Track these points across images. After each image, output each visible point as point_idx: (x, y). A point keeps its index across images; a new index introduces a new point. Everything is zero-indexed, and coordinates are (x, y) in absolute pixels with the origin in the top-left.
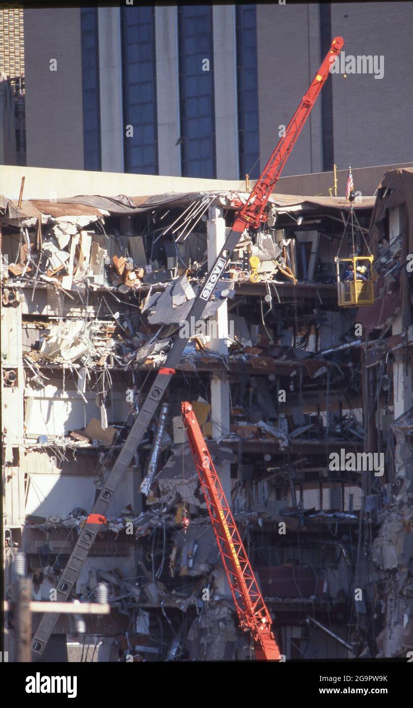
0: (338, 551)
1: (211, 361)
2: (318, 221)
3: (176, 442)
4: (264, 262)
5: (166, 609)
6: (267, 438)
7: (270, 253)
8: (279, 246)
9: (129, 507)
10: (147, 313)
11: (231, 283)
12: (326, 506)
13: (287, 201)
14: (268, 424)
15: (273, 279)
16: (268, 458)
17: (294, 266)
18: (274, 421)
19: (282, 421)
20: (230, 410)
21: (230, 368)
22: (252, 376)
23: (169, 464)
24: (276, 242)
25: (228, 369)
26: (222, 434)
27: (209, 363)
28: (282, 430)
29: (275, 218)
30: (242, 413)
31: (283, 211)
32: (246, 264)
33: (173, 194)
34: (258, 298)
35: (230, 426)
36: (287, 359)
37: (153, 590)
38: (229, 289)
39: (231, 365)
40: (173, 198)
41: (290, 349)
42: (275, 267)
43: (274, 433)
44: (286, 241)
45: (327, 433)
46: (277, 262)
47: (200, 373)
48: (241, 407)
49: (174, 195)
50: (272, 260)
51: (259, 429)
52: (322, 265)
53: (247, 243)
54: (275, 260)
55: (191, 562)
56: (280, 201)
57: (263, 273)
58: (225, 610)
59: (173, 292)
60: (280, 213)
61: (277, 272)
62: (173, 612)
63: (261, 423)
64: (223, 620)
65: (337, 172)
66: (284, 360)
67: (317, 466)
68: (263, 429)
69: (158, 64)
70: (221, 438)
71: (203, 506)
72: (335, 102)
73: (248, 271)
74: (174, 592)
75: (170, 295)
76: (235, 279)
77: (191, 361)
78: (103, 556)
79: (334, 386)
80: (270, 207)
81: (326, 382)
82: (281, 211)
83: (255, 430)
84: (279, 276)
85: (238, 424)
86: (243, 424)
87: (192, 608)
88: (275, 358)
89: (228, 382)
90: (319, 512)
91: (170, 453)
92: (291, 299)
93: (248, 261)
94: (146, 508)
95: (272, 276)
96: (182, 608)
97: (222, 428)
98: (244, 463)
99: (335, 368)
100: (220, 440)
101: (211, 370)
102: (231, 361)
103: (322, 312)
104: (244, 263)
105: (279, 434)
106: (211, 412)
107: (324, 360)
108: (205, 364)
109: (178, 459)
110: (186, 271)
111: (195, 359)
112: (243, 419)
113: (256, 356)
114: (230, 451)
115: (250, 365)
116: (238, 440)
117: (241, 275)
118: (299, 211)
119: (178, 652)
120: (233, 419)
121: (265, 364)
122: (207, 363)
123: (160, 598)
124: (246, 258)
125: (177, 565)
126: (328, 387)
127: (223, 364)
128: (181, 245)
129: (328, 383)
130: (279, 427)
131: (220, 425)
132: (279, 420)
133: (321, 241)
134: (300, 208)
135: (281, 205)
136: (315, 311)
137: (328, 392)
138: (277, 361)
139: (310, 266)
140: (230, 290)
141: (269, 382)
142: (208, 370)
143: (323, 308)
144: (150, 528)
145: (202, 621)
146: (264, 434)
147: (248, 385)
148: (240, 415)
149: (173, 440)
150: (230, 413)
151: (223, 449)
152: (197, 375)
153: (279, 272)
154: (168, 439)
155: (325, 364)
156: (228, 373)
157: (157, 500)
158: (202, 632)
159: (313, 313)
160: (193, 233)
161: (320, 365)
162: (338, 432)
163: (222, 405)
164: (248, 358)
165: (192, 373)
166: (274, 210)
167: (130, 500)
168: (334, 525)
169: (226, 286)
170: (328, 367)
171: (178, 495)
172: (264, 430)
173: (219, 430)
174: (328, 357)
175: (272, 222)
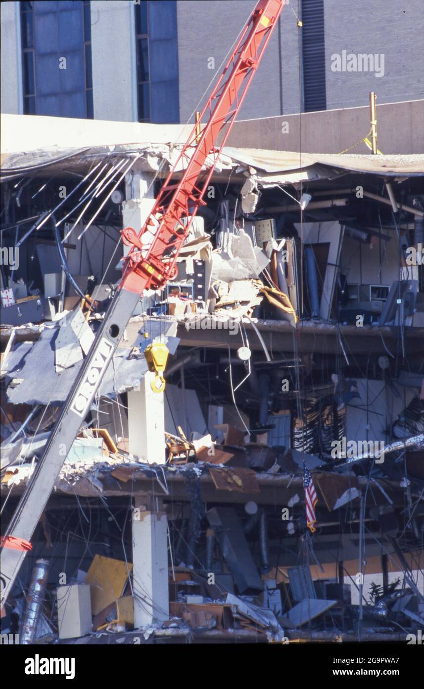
1: (132, 476)
2: (340, 203)
3: (63, 636)
4: (235, 282)
6: (243, 627)
7: (247, 266)
8: (264, 252)
10: (6, 382)
11: (170, 324)
13: (281, 162)
14: (244, 601)
15: (253, 316)
17: (294, 290)
18: (254, 593)
19: (271, 595)
20: (170, 572)
21: (170, 491)
22: (210, 505)
24: (258, 245)
25: (167, 492)
26: (155, 620)
27: (130, 481)
28: (271, 613)
29: (257, 197)
30: (192, 579)
31: (272, 183)
32: (200, 286)
33: (55, 149)
34: (223, 352)
35: (170, 605)
36: (281, 471)
38: (168, 335)
39: (172, 483)
40: (56, 157)
41: (286, 453)
42: (257, 292)
43: (255, 617)
44: (279, 242)
45: (361, 617)
46: (260, 282)
47: (110, 499)
48: (192, 567)
49: (58, 152)
50: (250, 279)
51: (228, 610)
52: (349, 288)
53: (201, 246)
54: (257, 280)
56: (267, 163)
57: (232, 305)
59: (56, 342)
60: (265, 187)
61: (262, 303)
63: (231, 599)
65: (377, 109)
66: (275, 475)
68: (234, 610)
70: (151, 627)
73: (204, 299)
75: (50, 348)
76: (178, 315)
77: (94, 477)
79: (371, 527)
80: (246, 174)
81: (358, 517)
82: (268, 183)
83: (220, 611)
84: (265, 310)
85: (185, 601)
86: (194, 600)
88: (258, 470)
89: (164, 518)
92: (290, 354)
93: (203, 281)
95: (252, 311)
97: (154, 608)
99: (376, 490)
100: (150, 632)
101: (132, 494)
102: (171, 476)
103: (347, 379)
104: (195, 284)
105: (268, 621)
106: (132, 578)
107: (354, 474)
108: (121, 482)
110: (80, 300)
111: (100, 471)
112: (194, 591)
113: (221, 465)
115: (209, 485)
116: (185, 631)
117: (190, 308)
118: (304, 183)
120: (176, 591)
121: (240, 482)
122: (125, 480)
124: (200, 275)
126: (362, 527)
127: (156, 482)
128: (72, 250)
129: (362, 521)
130: (266, 605)
131: (151, 603)
132: (265, 593)
133: (347, 240)
134: (305, 176)
135: (268, 170)
136: (335, 378)
137: (361, 536)
138: (262, 477)
139: (325, 289)
140: (169, 338)
141: (245, 518)
142: (126, 494)
143: (351, 372)
146: (237, 620)
147: (205, 524)
148: (190, 583)
149: (56, 632)
150: (170, 578)
152: (107, 505)
153: (265, 302)
154: (47, 630)
155: (355, 483)
156: (166, 500)
159: (330, 380)
160: (95, 227)
161: (346, 485)
162: (383, 616)
163: (155, 563)
164: (205, 470)
165: (95, 500)
166: (254, 180)
169: (162, 329)
170: (362, 489)
172: (238, 613)
173: (148, 613)
174: (360, 468)
175: (250, 203)
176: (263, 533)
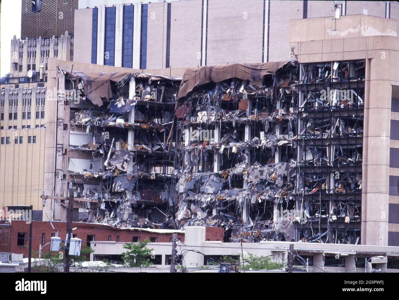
0: (165, 187)
1: (129, 126)
2: (164, 83)
3: (116, 150)
5: (110, 202)
6: (145, 150)
9: (100, 170)
10: (109, 109)
12: (162, 172)
14: (145, 146)
15: (149, 101)
16: (145, 156)
17: (156, 97)
18: (147, 145)
19: (150, 145)
20: (134, 141)
22: (141, 130)
23: (114, 157)
26: (131, 148)
31: (153, 79)
34: (145, 106)
35: (134, 146)
37: (106, 195)
39: (135, 127)
43: (147, 149)
44: (154, 89)
48: (137, 140)
51: (143, 147)
52: (165, 97)
53: (142, 89)
55: (119, 187)
57: (146, 99)
58: (129, 203)
62: (113, 203)
63: (143, 146)
64: (128, 206)
66: (151, 126)
67: (160, 159)
69: (116, 32)
71: (124, 170)
72: (171, 46)
74: (113, 196)
77: (122, 125)
78: (92, 184)
79: (167, 135)
80: (149, 78)
81: (164, 133)
83: (141, 147)
84: (151, 100)
86: (138, 145)
87: (118, 202)
89: (134, 132)
90: (160, 174)
91: (114, 153)
94: (106, 170)
96: (115, 202)
97: (131, 146)
98: (137, 158)
99: (167, 129)
100: (130, 150)
102: (135, 125)
105: (149, 149)
106: (128, 141)
108: (127, 126)
109: (117, 155)
110: (123, 96)
114: (133, 154)
116: (136, 150)
118: (159, 80)
119: (113, 215)
120: (135, 144)
121: (146, 127)
123: (109, 198)
124: (141, 94)
125: (115, 188)
126: (165, 135)
127: (132, 127)
128: (121, 88)
130: (149, 147)
133: (165, 89)
136: (162, 111)
137: (165, 137)
138: (149, 126)
139: (161, 97)
140: (136, 103)
141: (146, 133)
142: (128, 128)
143: (165, 110)
144: (107, 176)
145: (122, 207)
147: (140, 133)
148: (137, 143)
149: (115, 149)
151: (131, 153)
152: (124, 130)
153: (151, 98)
154: (114, 149)
156: (134, 129)
157: (110, 168)
158: (121, 210)
160: (125, 85)
161: (162, 128)
163: (132, 139)
164: (140, 125)
165: (123, 128)
167: (101, 167)
168: (164, 178)
170: (165, 129)
171: (116, 167)
174: (165, 126)
175: (150, 82)
176: (149, 135)
